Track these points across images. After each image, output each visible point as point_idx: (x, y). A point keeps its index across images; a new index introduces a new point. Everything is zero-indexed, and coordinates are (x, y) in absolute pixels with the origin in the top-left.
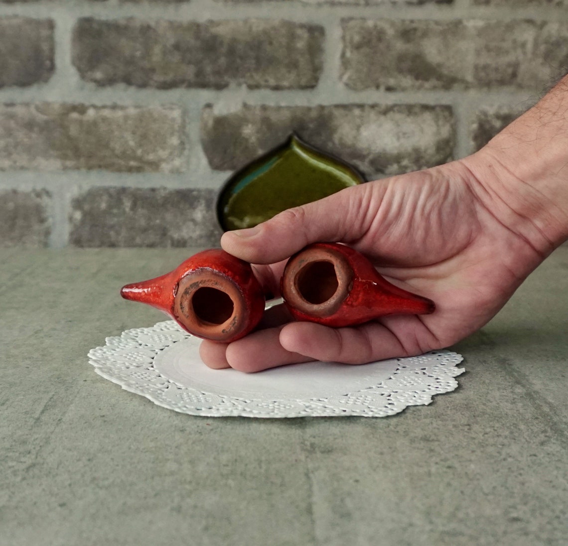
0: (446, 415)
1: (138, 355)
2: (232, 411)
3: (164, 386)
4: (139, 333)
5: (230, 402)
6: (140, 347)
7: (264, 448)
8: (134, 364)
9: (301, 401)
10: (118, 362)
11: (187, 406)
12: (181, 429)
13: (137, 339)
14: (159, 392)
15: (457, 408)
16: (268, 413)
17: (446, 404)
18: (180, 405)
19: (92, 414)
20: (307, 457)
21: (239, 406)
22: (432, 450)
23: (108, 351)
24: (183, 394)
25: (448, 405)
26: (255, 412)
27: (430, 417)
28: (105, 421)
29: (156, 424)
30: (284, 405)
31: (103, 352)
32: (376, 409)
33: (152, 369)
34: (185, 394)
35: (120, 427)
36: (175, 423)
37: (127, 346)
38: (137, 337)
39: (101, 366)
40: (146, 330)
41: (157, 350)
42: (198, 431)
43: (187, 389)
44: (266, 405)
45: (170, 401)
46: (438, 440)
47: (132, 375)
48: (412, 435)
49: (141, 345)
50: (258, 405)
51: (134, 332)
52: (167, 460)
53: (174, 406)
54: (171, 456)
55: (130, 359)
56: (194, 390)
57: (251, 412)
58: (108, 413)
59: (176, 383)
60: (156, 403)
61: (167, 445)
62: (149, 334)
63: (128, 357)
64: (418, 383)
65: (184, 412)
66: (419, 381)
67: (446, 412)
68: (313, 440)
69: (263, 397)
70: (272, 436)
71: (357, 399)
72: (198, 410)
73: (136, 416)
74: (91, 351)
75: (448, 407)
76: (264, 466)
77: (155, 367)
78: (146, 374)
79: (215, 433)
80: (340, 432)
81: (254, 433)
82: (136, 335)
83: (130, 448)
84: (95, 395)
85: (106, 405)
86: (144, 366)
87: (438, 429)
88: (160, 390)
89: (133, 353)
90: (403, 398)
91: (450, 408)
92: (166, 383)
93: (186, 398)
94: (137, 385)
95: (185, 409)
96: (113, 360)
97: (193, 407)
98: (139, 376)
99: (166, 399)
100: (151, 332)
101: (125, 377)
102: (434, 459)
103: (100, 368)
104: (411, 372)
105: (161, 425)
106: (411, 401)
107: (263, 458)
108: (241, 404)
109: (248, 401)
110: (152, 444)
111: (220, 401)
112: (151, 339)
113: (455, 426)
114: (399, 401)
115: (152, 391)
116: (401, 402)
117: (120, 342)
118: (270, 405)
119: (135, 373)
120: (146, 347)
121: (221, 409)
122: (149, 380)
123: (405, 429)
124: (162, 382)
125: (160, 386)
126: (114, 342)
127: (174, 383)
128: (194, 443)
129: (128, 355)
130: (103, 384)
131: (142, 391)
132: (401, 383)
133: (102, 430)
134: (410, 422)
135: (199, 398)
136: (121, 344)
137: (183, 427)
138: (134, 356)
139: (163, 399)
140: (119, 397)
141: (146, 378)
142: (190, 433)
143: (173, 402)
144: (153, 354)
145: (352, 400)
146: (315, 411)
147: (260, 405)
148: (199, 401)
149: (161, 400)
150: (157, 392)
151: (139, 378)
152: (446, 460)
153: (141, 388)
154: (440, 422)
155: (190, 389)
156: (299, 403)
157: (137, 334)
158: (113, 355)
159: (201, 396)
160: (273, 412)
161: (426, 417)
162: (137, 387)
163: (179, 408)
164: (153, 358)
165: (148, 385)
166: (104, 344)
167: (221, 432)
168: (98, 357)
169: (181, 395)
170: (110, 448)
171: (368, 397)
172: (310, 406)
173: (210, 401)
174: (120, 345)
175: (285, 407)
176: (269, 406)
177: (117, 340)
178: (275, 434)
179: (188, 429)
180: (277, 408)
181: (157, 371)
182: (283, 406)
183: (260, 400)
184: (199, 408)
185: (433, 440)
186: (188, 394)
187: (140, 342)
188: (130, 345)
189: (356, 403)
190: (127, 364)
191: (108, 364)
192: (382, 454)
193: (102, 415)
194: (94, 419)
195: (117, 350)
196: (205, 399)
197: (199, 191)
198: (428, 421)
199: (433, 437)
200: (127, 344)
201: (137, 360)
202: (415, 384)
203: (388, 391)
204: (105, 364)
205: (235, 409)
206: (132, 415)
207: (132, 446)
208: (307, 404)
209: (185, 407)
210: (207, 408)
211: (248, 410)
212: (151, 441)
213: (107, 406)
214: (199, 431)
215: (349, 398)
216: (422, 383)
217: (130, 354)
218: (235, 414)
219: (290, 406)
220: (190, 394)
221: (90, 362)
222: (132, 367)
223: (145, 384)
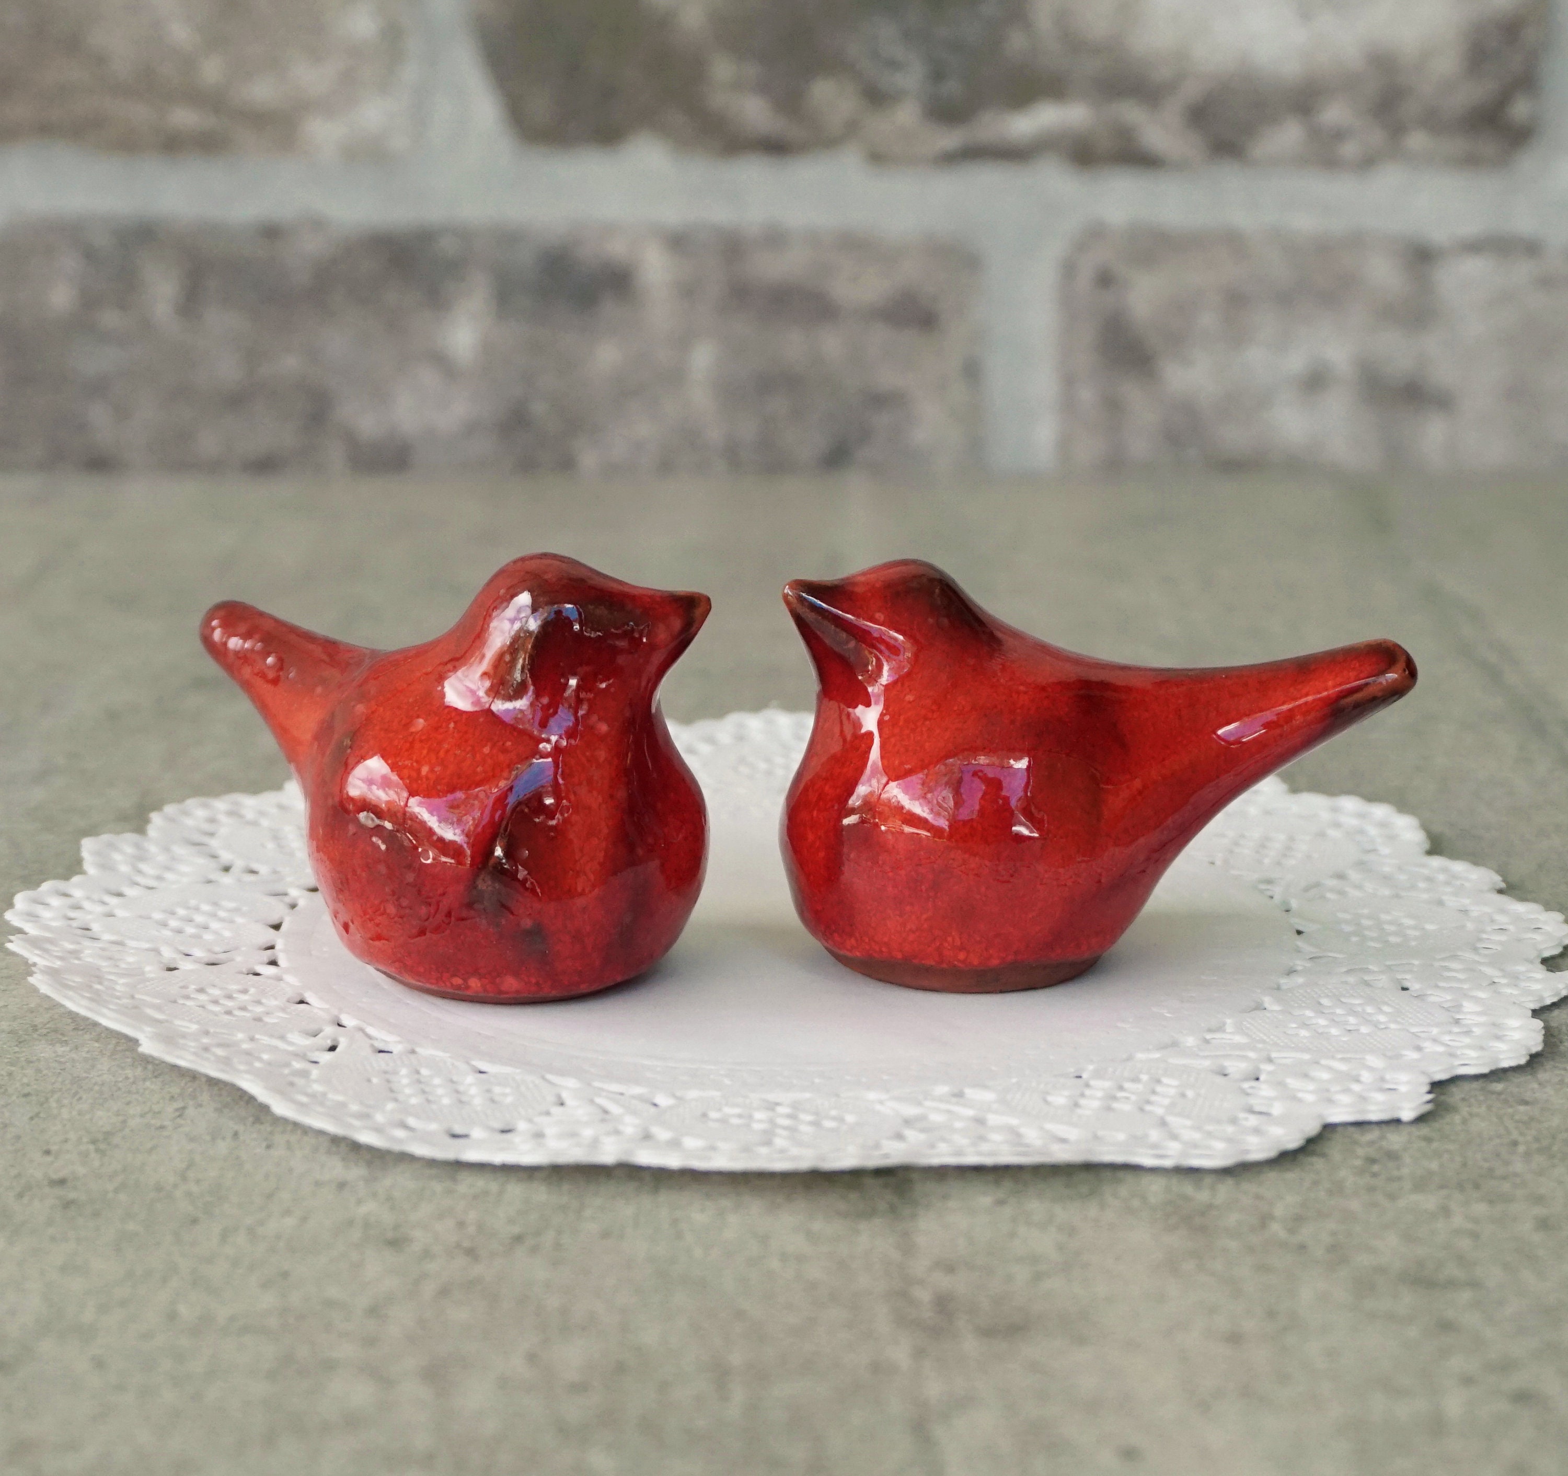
0: (1504, 1178)
1: (214, 915)
2: (595, 1143)
3: (319, 1040)
4: (223, 818)
5: (592, 1102)
6: (227, 880)
7: (740, 1314)
8: (198, 953)
9: (884, 1096)
10: (131, 943)
11: (411, 1121)
12: (390, 1235)
13: (214, 843)
14: (297, 1065)
15: (1555, 1148)
16: (747, 1149)
17: (1508, 1132)
18: (379, 1118)
19: (14, 1172)
20: (919, 1353)
21: (629, 1119)
22: (1446, 1326)
23: (88, 898)
24: (395, 1073)
25: (1515, 1135)
26: (690, 1143)
27: (1442, 1187)
28: (68, 1204)
29: (287, 1212)
30: (817, 1114)
31: (68, 901)
32: (1198, 1128)
33: (272, 970)
34: (404, 1071)
35: (131, 1226)
36: (363, 1210)
37: (169, 876)
38: (212, 834)
39: (58, 964)
40: (249, 803)
41: (294, 893)
42: (458, 1246)
43: (413, 1052)
44: (740, 1116)
45: (343, 1105)
46: (1474, 1284)
47: (187, 997)
48: (1364, 1260)
49: (227, 869)
50: (704, 1115)
51: (201, 813)
52: (330, 1366)
53: (356, 1123)
54: (346, 1351)
55: (180, 931)
56: (440, 1054)
57: (675, 1144)
58: (81, 1170)
59: (370, 1030)
60: (280, 1108)
61: (330, 1304)
62: (265, 823)
63: (173, 923)
64: (1376, 1025)
65: (397, 1148)
66: (1382, 1018)
67: (1507, 1163)
68: (943, 1281)
69: (727, 1081)
70: (775, 1264)
71: (1121, 1088)
72: (455, 1136)
73: (198, 1182)
74: (21, 900)
75: (1515, 1143)
76: (739, 1395)
77: (282, 961)
78: (245, 991)
79: (534, 1250)
80: (1060, 1248)
81: (698, 1252)
82: (207, 827)
83: (172, 1316)
84: (27, 1095)
85: (72, 1136)
86: (239, 959)
87: (1475, 1236)
88: (301, 1056)
89: (193, 902)
90: (1311, 1087)
91: (1521, 1149)
92: (330, 1030)
93: (407, 1091)
94: (205, 1040)
95: (400, 1133)
96: (107, 937)
97: (433, 1127)
98: (216, 1002)
99: (324, 1095)
100: (274, 811)
101: (158, 1008)
102: (1457, 1363)
103: (53, 973)
104: (1351, 979)
105: (304, 1219)
106: (1345, 1099)
107: (736, 1358)
108: (634, 1113)
109: (663, 1100)
110: (268, 1300)
111: (551, 1098)
112: (270, 845)
113: (1544, 1224)
114: (1294, 1098)
115: (269, 1063)
116: (1300, 1100)
117: (142, 856)
118: (758, 1115)
119: (201, 990)
120: (252, 878)
121: (550, 1131)
122: (258, 1019)
123: (1334, 1234)
124: (314, 1027)
125: (300, 1041)
126: (117, 857)
127: (362, 1030)
128: (444, 1292)
129: (173, 913)
130: (60, 1049)
131: (226, 1062)
132: (1304, 1025)
133: (53, 1239)
134: (1355, 1205)
135: (461, 1088)
136: (143, 866)
137: (396, 1227)
138: (199, 919)
139: (313, 1096)
140: (128, 1103)
141: (243, 1009)
142: (427, 1254)
143: (354, 1107)
144: (278, 911)
145: (1099, 1094)
146: (943, 1140)
147: (713, 1115)
148: (461, 1101)
149: (304, 1099)
150: (287, 1065)
151: (216, 1009)
152: (1506, 1366)
153: (220, 1052)
154: (1480, 1209)
155: (425, 1051)
156: (878, 1107)
157: (212, 820)
158: (111, 915)
159: (470, 1079)
160: (768, 1143)
161: (1420, 1185)
162: (206, 1049)
163: (378, 1130)
164: (277, 927)
165: (252, 1039)
166: (74, 867)
167: (558, 1246)
168: (47, 928)
169: (388, 1076)
170: (88, 1316)
171: (1165, 1080)
172: (922, 1118)
173: (509, 1100)
174: (140, 872)
175: (816, 1124)
176: (750, 1117)
177: (129, 850)
178: (784, 1257)
179: (418, 1234)
180: (785, 1128)
181: (290, 979)
182: (809, 1118)
183: (716, 1094)
184: (458, 1130)
185: (1451, 1284)
186: (418, 1072)
187: (226, 857)
188: (184, 868)
189: (1116, 1105)
190: (168, 954)
191: (89, 953)
192: (1235, 1338)
193: (55, 1177)
194: (20, 1196)
195: (130, 892)
196: (489, 1091)
197: (464, 234)
198: (1429, 1202)
199: (1452, 1270)
200: (168, 869)
201: (208, 937)
202: (1364, 1030)
203: (1252, 1055)
204: (75, 954)
205: (608, 1134)
206: (184, 1178)
207: (182, 1309)
208: (911, 1111)
209: (405, 1127)
210: (493, 1130)
211: (663, 1134)
212: (266, 1285)
213: (80, 1139)
214: (466, 1244)
215: (1087, 1085)
216: (1393, 1026)
217: (181, 912)
218: (608, 1154)
219: (841, 1120)
220: (424, 1072)
221: (15, 945)
222: (186, 966)
223: (240, 1036)
